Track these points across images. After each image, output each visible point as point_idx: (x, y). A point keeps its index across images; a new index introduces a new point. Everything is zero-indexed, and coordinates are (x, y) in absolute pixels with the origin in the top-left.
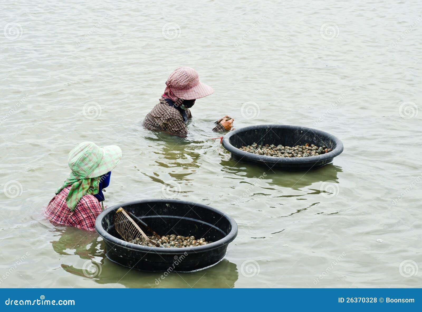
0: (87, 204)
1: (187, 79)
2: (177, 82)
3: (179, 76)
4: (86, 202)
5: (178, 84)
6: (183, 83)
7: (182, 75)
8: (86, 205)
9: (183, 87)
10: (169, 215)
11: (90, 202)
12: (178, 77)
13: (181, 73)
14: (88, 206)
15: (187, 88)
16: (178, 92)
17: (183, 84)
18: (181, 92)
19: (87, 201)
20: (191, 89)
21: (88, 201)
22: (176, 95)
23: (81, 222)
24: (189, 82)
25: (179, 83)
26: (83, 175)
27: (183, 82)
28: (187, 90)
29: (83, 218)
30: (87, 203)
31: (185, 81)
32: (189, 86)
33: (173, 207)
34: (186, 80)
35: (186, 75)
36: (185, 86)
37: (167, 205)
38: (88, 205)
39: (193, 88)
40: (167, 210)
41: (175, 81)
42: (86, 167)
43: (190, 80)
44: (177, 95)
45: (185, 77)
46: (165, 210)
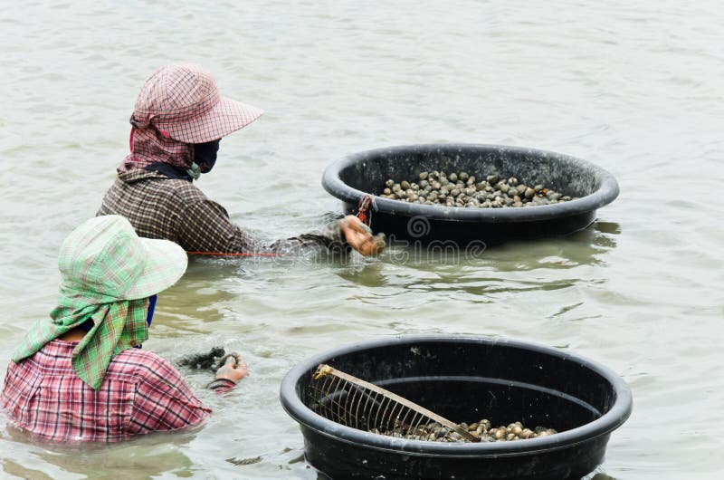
0: (154, 372)
1: (197, 87)
2: (171, 101)
3: (174, 85)
4: (150, 369)
5: (175, 107)
6: (187, 102)
7: (179, 79)
8: (154, 376)
9: (190, 113)
10: (419, 375)
11: (157, 366)
12: (171, 88)
13: (175, 76)
14: (158, 375)
15: (202, 111)
16: (180, 128)
17: (189, 104)
18: (188, 126)
19: (149, 366)
20: (211, 112)
21: (152, 365)
22: (177, 138)
23: (164, 420)
24: (201, 94)
25: (177, 102)
26: (113, 293)
27: (189, 97)
28: (203, 118)
29: (163, 409)
30: (153, 369)
31: (191, 94)
32: (205, 104)
33: (429, 355)
34: (194, 90)
35: (189, 77)
36: (195, 106)
37: (414, 350)
38: (157, 372)
39: (215, 108)
40: (413, 363)
41: (166, 102)
42: (121, 269)
43: (203, 88)
44: (181, 138)
45: (189, 84)
46: (410, 364)
